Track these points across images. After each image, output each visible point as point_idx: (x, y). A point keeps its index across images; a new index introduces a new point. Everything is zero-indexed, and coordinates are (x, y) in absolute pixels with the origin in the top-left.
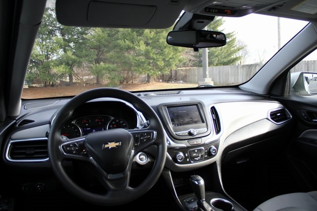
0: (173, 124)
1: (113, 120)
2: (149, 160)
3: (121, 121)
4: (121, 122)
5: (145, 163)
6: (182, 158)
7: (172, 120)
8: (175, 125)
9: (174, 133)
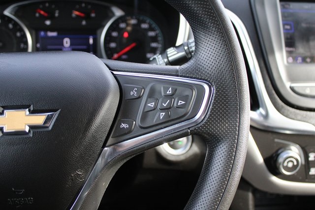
0: (290, 53)
1: (121, 19)
2: (195, 149)
3: (144, 22)
4: (145, 26)
5: (182, 158)
6: (294, 167)
7: (290, 43)
8: (295, 59)
9: (288, 84)
